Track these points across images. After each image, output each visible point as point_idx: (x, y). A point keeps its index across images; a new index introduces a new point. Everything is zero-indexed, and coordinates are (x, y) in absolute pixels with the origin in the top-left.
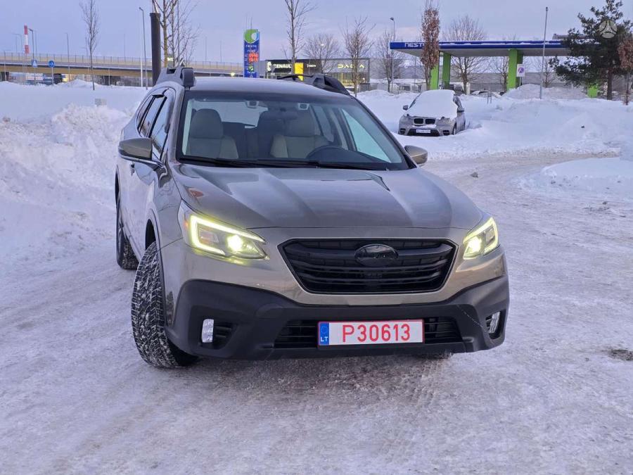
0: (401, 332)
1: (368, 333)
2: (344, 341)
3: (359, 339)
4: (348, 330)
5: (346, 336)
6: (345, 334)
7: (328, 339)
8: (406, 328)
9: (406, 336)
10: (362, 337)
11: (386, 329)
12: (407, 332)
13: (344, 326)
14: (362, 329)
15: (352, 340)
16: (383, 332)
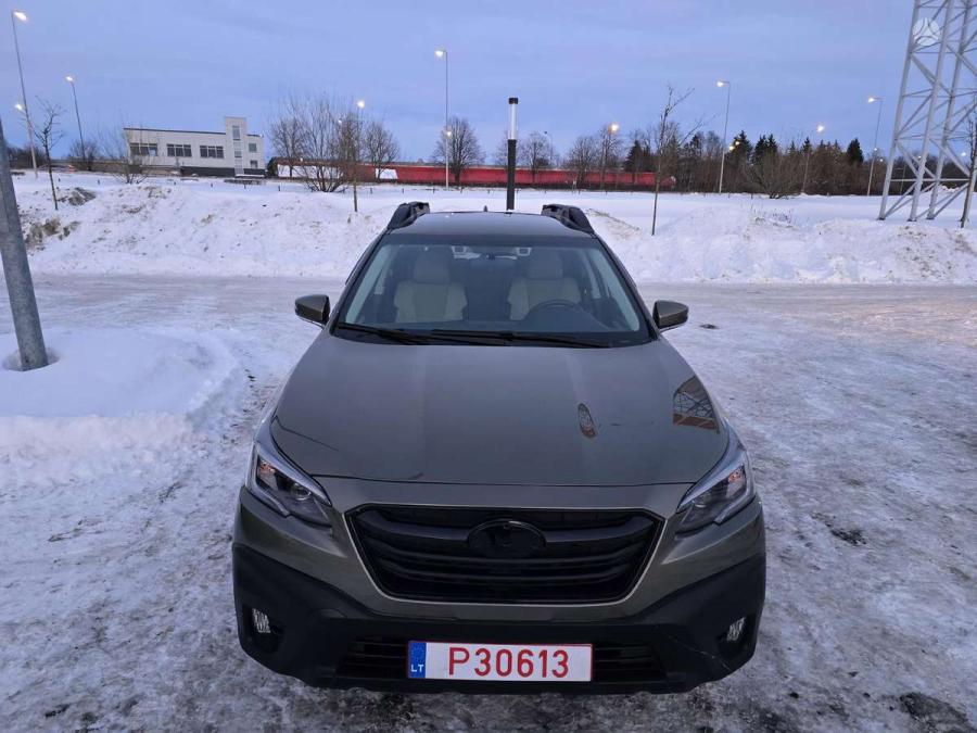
0: (553, 663)
1: (493, 662)
2: (451, 673)
3: (477, 671)
4: (459, 655)
5: (456, 665)
6: (452, 661)
7: (424, 668)
8: (561, 658)
9: (560, 670)
10: (483, 668)
11: (525, 656)
12: (563, 663)
13: (452, 650)
14: (483, 656)
15: (464, 673)
16: (521, 661)
